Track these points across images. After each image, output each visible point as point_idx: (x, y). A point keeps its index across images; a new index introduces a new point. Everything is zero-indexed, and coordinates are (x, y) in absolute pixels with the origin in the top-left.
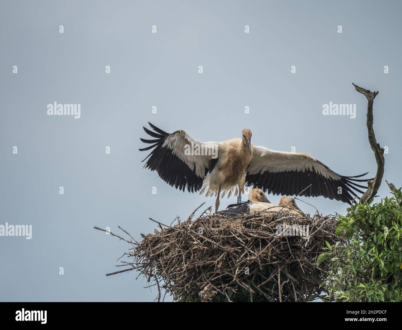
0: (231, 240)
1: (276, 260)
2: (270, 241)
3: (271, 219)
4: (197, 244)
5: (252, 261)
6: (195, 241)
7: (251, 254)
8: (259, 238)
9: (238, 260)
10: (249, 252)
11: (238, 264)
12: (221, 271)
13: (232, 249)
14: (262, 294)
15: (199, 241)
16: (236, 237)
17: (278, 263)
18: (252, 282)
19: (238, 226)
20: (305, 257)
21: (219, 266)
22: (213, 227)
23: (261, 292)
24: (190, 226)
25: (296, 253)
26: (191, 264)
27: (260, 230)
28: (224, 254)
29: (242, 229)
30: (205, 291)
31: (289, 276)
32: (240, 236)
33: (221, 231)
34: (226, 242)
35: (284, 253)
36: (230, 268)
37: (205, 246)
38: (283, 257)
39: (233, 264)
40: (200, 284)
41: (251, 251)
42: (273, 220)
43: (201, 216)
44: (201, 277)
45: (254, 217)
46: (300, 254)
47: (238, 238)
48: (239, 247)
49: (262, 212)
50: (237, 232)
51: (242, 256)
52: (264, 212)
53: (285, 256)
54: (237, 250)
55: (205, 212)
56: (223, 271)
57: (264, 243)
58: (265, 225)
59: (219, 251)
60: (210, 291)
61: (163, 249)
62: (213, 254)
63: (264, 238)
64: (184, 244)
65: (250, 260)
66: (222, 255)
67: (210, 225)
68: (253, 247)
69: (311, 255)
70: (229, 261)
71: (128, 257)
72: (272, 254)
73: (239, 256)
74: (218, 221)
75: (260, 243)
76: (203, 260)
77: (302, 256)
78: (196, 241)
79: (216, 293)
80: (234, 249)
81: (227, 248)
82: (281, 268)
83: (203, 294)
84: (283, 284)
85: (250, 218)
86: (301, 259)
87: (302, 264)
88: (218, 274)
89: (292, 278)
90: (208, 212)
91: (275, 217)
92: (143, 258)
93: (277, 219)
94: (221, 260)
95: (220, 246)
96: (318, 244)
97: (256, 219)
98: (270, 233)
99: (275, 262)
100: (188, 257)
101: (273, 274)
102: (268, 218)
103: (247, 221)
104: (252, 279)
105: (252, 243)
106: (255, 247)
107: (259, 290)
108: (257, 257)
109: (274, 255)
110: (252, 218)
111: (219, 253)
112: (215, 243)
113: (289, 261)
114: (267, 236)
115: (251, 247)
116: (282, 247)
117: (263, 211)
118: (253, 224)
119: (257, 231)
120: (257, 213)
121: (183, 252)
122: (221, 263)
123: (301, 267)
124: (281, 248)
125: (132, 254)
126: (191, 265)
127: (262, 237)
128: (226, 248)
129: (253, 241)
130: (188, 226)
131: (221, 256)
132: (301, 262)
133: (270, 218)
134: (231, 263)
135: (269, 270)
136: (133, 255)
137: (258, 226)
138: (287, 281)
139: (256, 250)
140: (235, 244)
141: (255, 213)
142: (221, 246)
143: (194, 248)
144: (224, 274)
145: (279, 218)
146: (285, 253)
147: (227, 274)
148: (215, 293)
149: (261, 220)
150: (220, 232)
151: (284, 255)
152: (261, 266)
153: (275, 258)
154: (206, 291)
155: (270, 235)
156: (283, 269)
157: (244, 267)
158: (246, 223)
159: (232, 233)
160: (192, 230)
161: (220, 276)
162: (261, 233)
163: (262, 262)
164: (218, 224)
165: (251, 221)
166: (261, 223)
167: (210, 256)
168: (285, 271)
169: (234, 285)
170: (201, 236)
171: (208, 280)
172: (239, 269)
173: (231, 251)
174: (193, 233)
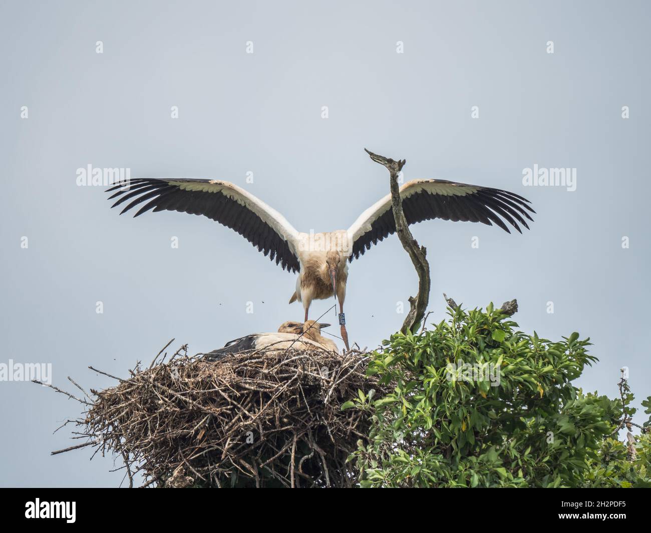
1: (290, 424)
3: (277, 360)
4: (164, 405)
6: (160, 400)
7: (246, 417)
8: (258, 391)
9: (227, 427)
10: (244, 414)
11: (229, 433)
12: (207, 444)
13: (217, 410)
14: (275, 477)
15: (166, 399)
16: (220, 391)
17: (292, 428)
19: (225, 373)
20: (335, 417)
21: (199, 437)
22: (189, 377)
23: (274, 473)
24: (153, 376)
26: (159, 436)
27: (259, 379)
28: (206, 418)
29: (231, 378)
30: (176, 478)
31: (315, 447)
32: (226, 389)
33: (199, 382)
34: (211, 399)
36: (219, 439)
37: (176, 407)
38: (303, 419)
39: (221, 432)
40: (174, 465)
41: (247, 412)
42: (279, 361)
43: (172, 359)
44: (176, 454)
45: (250, 359)
47: (222, 393)
48: (229, 407)
49: (262, 350)
50: (222, 384)
51: (233, 421)
52: (266, 350)
54: (225, 411)
55: (177, 354)
56: (209, 443)
57: (266, 397)
58: (266, 371)
59: (199, 414)
60: (182, 477)
61: (124, 413)
62: (193, 418)
63: (266, 390)
64: (149, 404)
66: (204, 420)
67: (185, 373)
70: (217, 428)
71: (77, 425)
72: (282, 414)
73: (228, 421)
74: (197, 367)
75: (261, 399)
76: (177, 428)
77: (331, 416)
78: (163, 399)
79: (193, 480)
80: (221, 410)
82: (299, 436)
83: (173, 482)
84: (302, 461)
85: (244, 361)
86: (330, 420)
87: (332, 428)
88: (201, 450)
89: (319, 450)
90: (182, 352)
91: (281, 357)
92: (98, 426)
93: (283, 360)
94: (201, 428)
95: (199, 406)
97: (252, 362)
98: (272, 383)
99: (287, 428)
101: (287, 445)
102: (271, 360)
103: (240, 365)
104: (258, 455)
105: (249, 399)
106: (255, 405)
107: (271, 470)
108: (253, 422)
109: (285, 416)
111: (200, 416)
112: (191, 401)
113: (312, 424)
114: (268, 388)
115: (249, 406)
116: (298, 404)
117: (264, 349)
118: (247, 370)
119: (253, 380)
121: (149, 416)
122: (203, 433)
123: (330, 433)
125: (82, 421)
127: (263, 390)
128: (208, 409)
129: (251, 395)
130: (150, 377)
131: (202, 422)
132: (331, 425)
133: (275, 359)
134: (219, 432)
136: (83, 423)
137: (253, 375)
138: (310, 456)
139: (256, 410)
140: (223, 401)
141: (252, 353)
142: (201, 406)
143: (161, 410)
144: (211, 449)
145: (287, 359)
147: (215, 448)
148: (190, 480)
149: (262, 363)
150: (197, 384)
151: (304, 415)
152: (263, 434)
153: (285, 420)
155: (274, 385)
156: (303, 436)
157: (239, 437)
158: (237, 368)
159: (215, 385)
160: (156, 382)
161: (205, 451)
162: (259, 383)
163: (264, 429)
164: (196, 371)
165: (245, 365)
166: (261, 367)
167: (187, 422)
168: (306, 439)
169: (227, 465)
170: (170, 391)
171: (185, 459)
172: (232, 440)
173: (216, 412)
174: (158, 387)
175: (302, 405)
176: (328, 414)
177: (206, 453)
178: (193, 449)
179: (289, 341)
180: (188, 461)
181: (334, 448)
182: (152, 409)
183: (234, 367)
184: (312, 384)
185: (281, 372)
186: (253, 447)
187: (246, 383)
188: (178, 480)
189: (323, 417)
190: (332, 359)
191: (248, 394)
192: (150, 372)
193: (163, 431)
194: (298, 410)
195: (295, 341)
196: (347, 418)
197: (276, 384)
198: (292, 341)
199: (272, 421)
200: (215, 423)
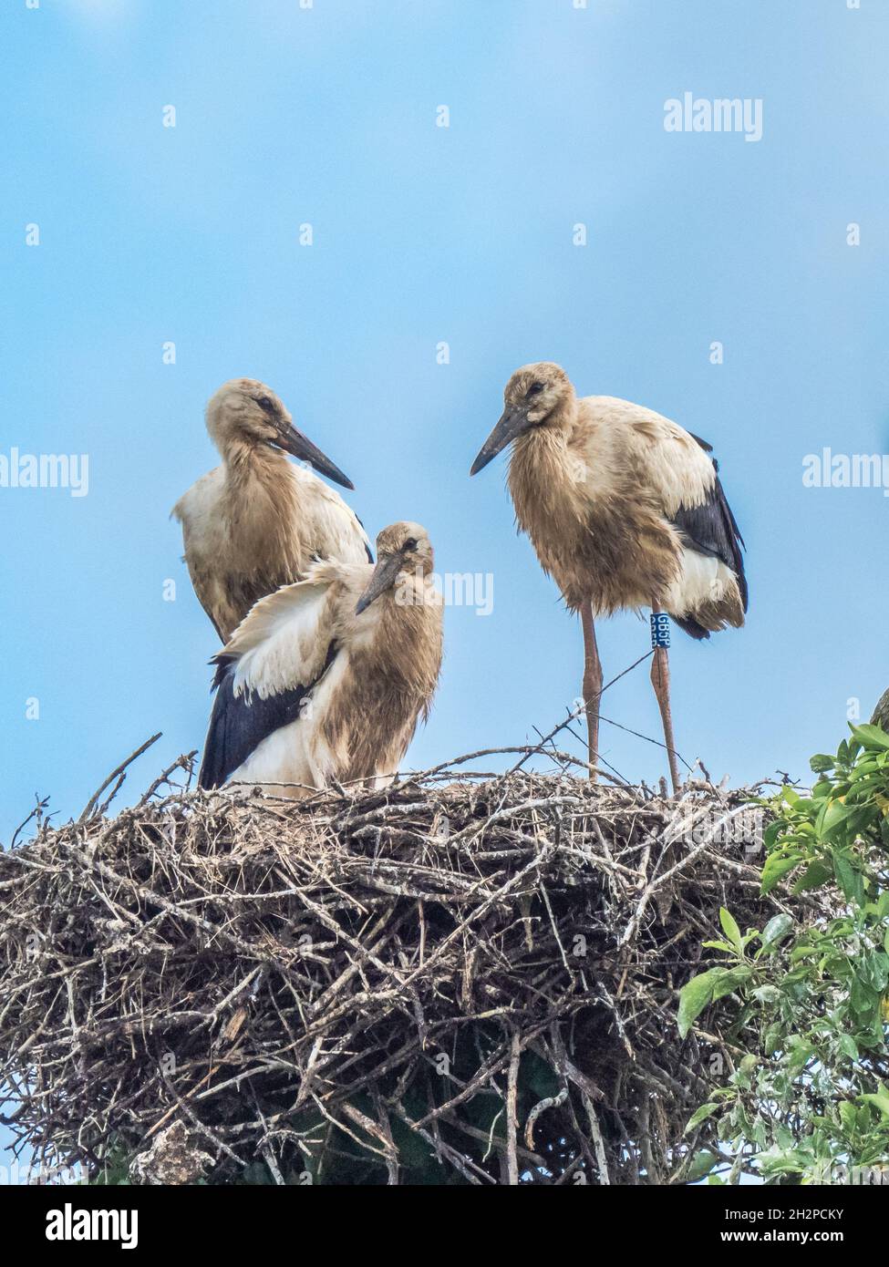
0: (285, 910)
1: (503, 1001)
2: (466, 915)
3: (473, 807)
4: (124, 931)
5: (388, 1011)
6: (113, 917)
7: (376, 978)
8: (413, 900)
9: (317, 1006)
10: (369, 967)
11: (319, 1022)
12: (245, 1054)
13: (289, 952)
14: (443, 1157)
15: (133, 917)
16: (304, 897)
17: (509, 1014)
18: (393, 1106)
19: (314, 843)
20: (637, 983)
21: (229, 1033)
22: (202, 849)
23: (441, 1148)
24: (92, 844)
25: (597, 965)
26: (102, 1025)
27: (420, 862)
28: (251, 976)
29: (333, 857)
30: (160, 1156)
31: (570, 1072)
32: (321, 892)
33: (234, 869)
34: (262, 921)
35: (540, 969)
36: (286, 1040)
37: (161, 942)
38: (538, 986)
39: (294, 1020)
40: (147, 1115)
41: (378, 963)
42: (481, 812)
43: (149, 795)
44: (151, 1082)
45: (392, 802)
46: (612, 969)
47: (310, 903)
48: (323, 945)
49: (430, 777)
50: (306, 876)
51: (336, 986)
52: (437, 776)
53: (548, 978)
54: (311, 955)
55: (165, 780)
56: (253, 1053)
57: (440, 921)
58: (440, 840)
59: (227, 963)
60: (180, 1152)
62: (208, 974)
63: (437, 898)
65: (376, 1006)
66: (244, 983)
67: (190, 840)
68: (392, 941)
69: (670, 975)
70: (282, 1006)
72: (481, 971)
73: (319, 986)
74: (224, 821)
75: (422, 923)
76: (158, 1003)
77: (627, 980)
78: (122, 915)
79: (213, 1162)
80: (299, 953)
81: (267, 949)
82: (526, 1040)
83: (151, 1167)
84: (534, 1114)
85: (374, 808)
86: (620, 991)
87: (627, 1016)
88: (229, 1071)
89: (581, 1081)
91: (487, 800)
93: (494, 809)
94: (236, 1006)
95: (233, 939)
96: (702, 923)
97: (397, 812)
98: (463, 878)
99: (492, 1012)
100: (88, 993)
101: (489, 1067)
102: (454, 806)
103: (358, 817)
104: (396, 1092)
105: (382, 923)
106: (399, 942)
107: (434, 1139)
108: (401, 993)
109: (491, 976)
110: (383, 803)
111: (230, 971)
112: (207, 925)
113: (566, 1003)
114: (448, 892)
115: (383, 942)
116: (529, 940)
117: (435, 773)
118: (385, 837)
119: (401, 866)
120: (404, 780)
121: (68, 965)
122: (242, 1018)
123: (621, 1030)
124: (526, 945)
126: (104, 1028)
127: (427, 897)
128: (261, 950)
129: (390, 911)
130: (83, 848)
131: (239, 988)
132: (624, 1007)
133: (468, 806)
134: (287, 1018)
135: (477, 1044)
137: (402, 849)
138: (557, 1099)
139: (403, 957)
140: (305, 926)
141: (397, 782)
142: (237, 940)
143: (113, 949)
144: (260, 1069)
145: (505, 806)
146: (548, 965)
147: (271, 1067)
148: (204, 1162)
149: (428, 815)
150: (231, 875)
152: (427, 1029)
153: (491, 990)
154: (164, 1154)
155: (465, 883)
156: (538, 1039)
157: (349, 1036)
158: (352, 829)
159: (286, 879)
160: (101, 864)
161: (240, 1077)
162: (421, 875)
163: (429, 1014)
164: (224, 833)
165: (377, 821)
166: (422, 828)
167: (190, 986)
168: (547, 1047)
169: (305, 1119)
170: (146, 893)
171: (179, 1099)
172: (327, 1046)
173: (287, 960)
174: (107, 880)
175: (538, 945)
176: (616, 975)
177: (244, 1081)
178: (205, 1069)
179: (510, 750)
180: (188, 1102)
181: (616, 1077)
182: (81, 944)
183: (342, 824)
184: (573, 882)
185: (487, 843)
186: (384, 1069)
187: (377, 873)
188: (167, 1159)
189: (601, 984)
190: (641, 810)
191: (381, 909)
192: (82, 833)
193: (114, 1011)
194: (527, 958)
195: (531, 752)
196: (671, 986)
197: (469, 881)
198: (521, 750)
199: (452, 989)
200: (275, 990)
